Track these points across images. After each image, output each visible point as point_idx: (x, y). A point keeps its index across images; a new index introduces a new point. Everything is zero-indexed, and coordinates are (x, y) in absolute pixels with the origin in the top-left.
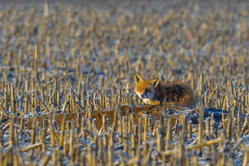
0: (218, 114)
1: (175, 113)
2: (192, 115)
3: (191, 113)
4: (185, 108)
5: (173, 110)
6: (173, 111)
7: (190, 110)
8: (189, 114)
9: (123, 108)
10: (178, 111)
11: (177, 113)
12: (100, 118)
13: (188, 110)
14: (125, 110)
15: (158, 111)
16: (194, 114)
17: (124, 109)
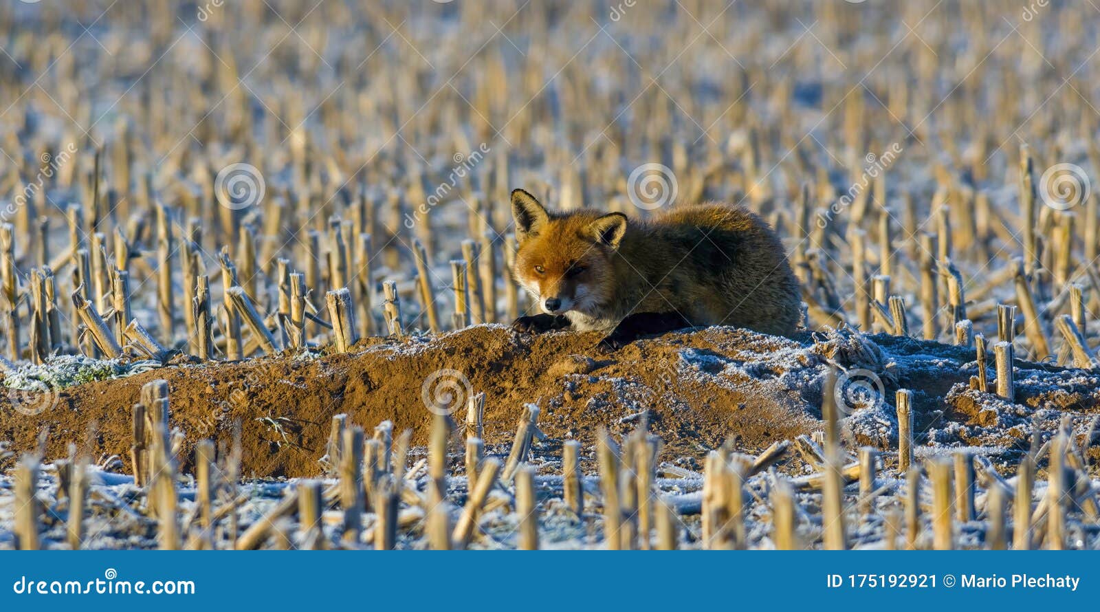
0: (931, 368)
1: (731, 368)
2: (810, 373)
3: (804, 367)
4: (773, 339)
5: (717, 349)
6: (719, 355)
7: (800, 352)
8: (797, 371)
9: (479, 340)
10: (743, 353)
11: (740, 363)
12: (370, 390)
13: (788, 349)
14: (486, 350)
15: (645, 356)
16: (817, 372)
17: (481, 345)
